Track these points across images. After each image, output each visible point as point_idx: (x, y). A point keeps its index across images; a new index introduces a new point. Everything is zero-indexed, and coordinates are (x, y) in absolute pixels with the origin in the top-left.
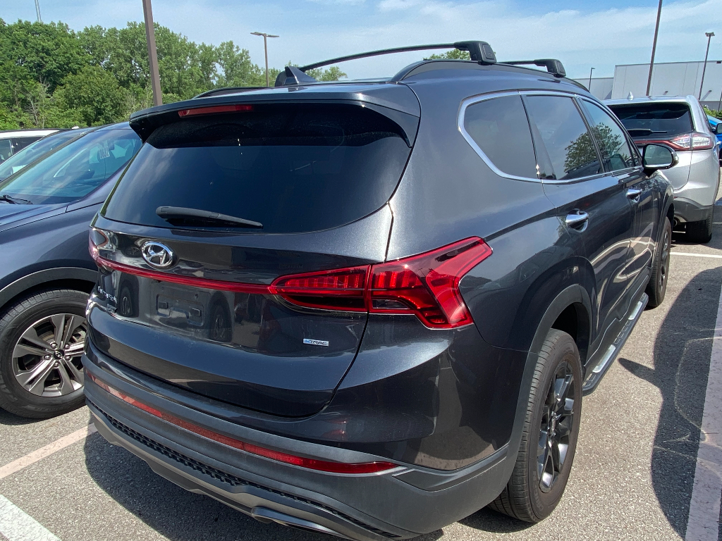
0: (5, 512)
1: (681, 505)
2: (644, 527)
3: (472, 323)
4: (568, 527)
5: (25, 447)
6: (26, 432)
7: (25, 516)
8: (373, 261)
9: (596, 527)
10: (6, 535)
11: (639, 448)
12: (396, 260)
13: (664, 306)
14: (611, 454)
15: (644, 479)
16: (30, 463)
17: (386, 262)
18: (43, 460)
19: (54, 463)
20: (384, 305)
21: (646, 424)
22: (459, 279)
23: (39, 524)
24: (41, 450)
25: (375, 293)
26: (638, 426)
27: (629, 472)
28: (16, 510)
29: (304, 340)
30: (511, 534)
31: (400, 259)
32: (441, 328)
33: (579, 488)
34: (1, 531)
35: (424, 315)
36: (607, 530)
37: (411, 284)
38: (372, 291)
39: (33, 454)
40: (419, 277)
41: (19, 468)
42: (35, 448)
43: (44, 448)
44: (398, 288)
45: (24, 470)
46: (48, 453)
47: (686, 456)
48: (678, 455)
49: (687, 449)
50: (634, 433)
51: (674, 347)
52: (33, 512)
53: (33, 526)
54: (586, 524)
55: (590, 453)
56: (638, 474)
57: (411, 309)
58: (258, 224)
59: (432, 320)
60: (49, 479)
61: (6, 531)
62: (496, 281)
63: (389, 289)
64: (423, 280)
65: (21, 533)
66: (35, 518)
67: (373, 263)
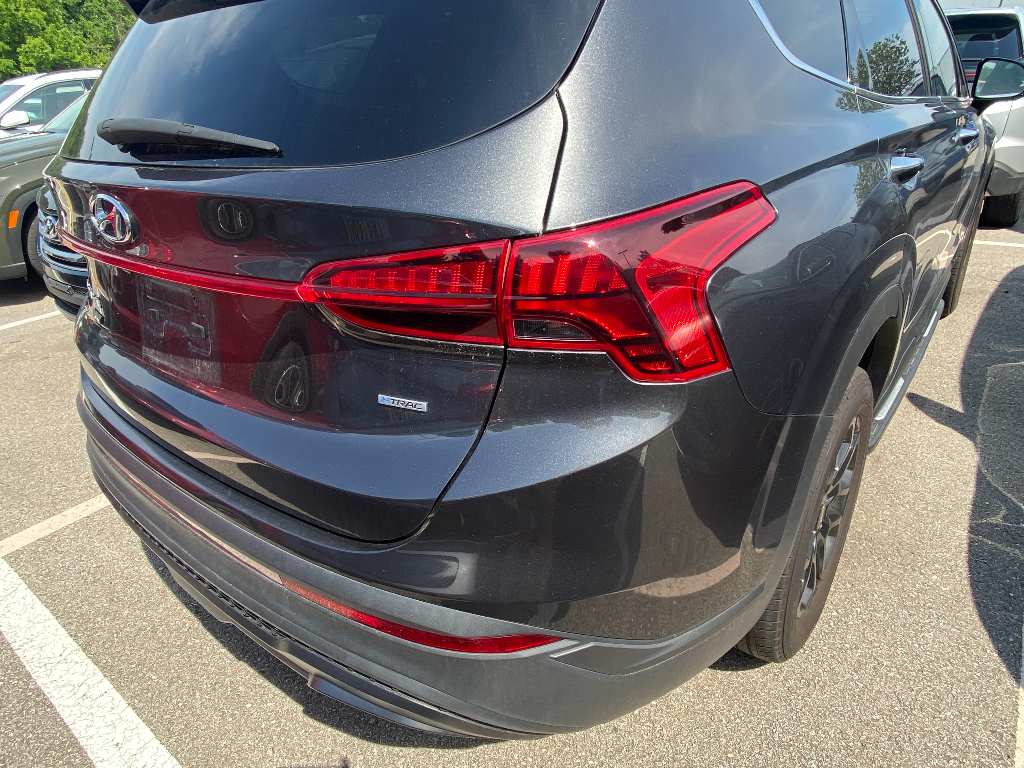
0: (15, 600)
1: (1008, 635)
2: (951, 672)
3: (728, 370)
4: (830, 665)
5: (61, 501)
6: (67, 479)
7: (40, 607)
8: (514, 230)
9: (875, 668)
10: (7, 637)
11: (934, 534)
12: (569, 229)
13: (956, 315)
14: (891, 541)
15: (945, 585)
16: (64, 525)
17: (546, 233)
18: (81, 521)
19: (95, 526)
20: (539, 332)
21: (941, 495)
22: (710, 273)
23: (55, 622)
24: (82, 506)
25: (520, 306)
26: (929, 497)
27: (921, 574)
28: (30, 596)
29: (380, 396)
30: (740, 672)
31: (578, 227)
32: (662, 380)
33: (843, 597)
34: (3, 629)
35: (626, 355)
36: (891, 674)
37: (602, 285)
38: (513, 303)
39: (70, 512)
40: (618, 269)
41: (47, 532)
42: (74, 503)
43: (86, 503)
44: (572, 296)
45: (53, 535)
46: (89, 512)
47: (1008, 549)
48: (996, 548)
49: (1009, 537)
50: (926, 509)
51: (976, 376)
52: (51, 601)
53: (47, 624)
54: (859, 661)
55: (859, 539)
56: (935, 577)
57: (599, 341)
58: (269, 146)
59: (644, 365)
60: (83, 550)
61: (11, 631)
62: (755, 276)
63: (551, 297)
64: (627, 276)
65: (29, 636)
66: (52, 611)
67: (515, 237)
